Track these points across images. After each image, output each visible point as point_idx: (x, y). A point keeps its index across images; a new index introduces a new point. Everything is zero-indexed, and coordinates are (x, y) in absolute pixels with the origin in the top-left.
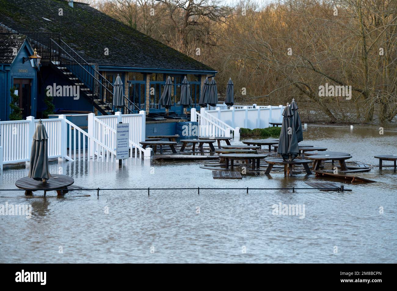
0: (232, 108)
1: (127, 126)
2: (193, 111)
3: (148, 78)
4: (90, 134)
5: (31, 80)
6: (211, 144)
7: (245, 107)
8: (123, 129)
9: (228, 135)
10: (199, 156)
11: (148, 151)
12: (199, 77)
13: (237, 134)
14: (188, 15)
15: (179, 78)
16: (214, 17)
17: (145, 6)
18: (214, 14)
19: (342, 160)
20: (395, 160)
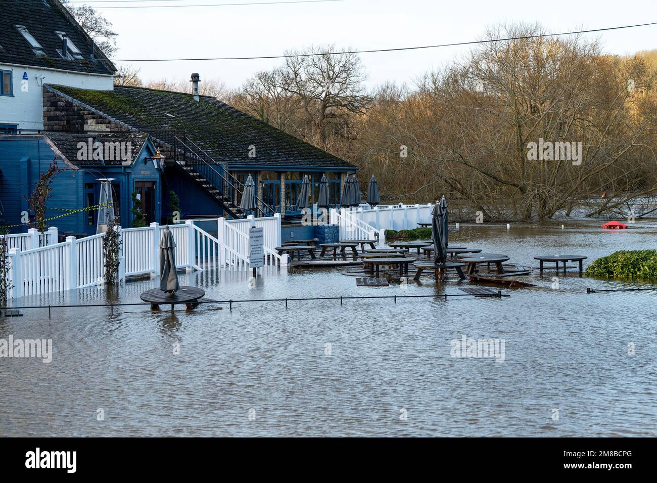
0: (376, 208)
1: (261, 231)
2: (333, 212)
3: (283, 177)
4: (220, 240)
5: (154, 183)
6: (353, 247)
7: (390, 207)
8: (256, 235)
9: (372, 238)
10: (341, 262)
11: (284, 258)
12: (339, 175)
13: (382, 236)
14: (325, 107)
15: (317, 176)
16: (353, 108)
17: (278, 99)
18: (354, 104)
19: (498, 263)
20: (556, 261)
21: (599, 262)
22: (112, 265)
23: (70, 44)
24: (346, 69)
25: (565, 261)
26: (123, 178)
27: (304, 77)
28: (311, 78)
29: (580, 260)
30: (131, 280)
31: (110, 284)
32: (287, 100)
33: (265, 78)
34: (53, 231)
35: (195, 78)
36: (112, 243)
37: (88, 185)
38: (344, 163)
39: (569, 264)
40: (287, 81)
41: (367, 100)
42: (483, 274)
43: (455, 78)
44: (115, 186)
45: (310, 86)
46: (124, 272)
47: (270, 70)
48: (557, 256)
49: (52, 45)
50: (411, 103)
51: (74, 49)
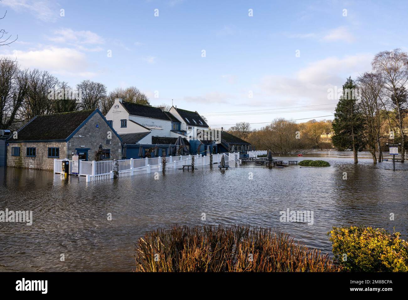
0: (255, 151)
1: (237, 155)
2: (248, 152)
3: (238, 146)
4: (229, 157)
5: (216, 146)
6: (252, 159)
7: (258, 151)
8: (236, 156)
9: (255, 157)
10: (250, 161)
11: (241, 160)
12: (248, 145)
13: (257, 156)
14: (243, 133)
15: (244, 145)
16: (248, 133)
17: (235, 132)
18: (249, 133)
19: (281, 162)
20: (292, 162)
21: (301, 162)
22: (211, 161)
23: (201, 122)
24: (247, 126)
25: (294, 162)
26: (211, 145)
27: (239, 128)
28: (241, 128)
29: (297, 162)
30: (214, 163)
31: (211, 164)
32: (236, 132)
33: (233, 128)
34: (201, 155)
35: (222, 128)
36: (211, 157)
37: (205, 147)
38: (249, 143)
39: (295, 162)
40: (236, 128)
41: (251, 132)
42: (278, 164)
43: (267, 127)
44: (210, 147)
45: (241, 129)
46: (214, 162)
47: (233, 127)
48: (292, 161)
49: (198, 122)
50: (259, 132)
51: (202, 123)
